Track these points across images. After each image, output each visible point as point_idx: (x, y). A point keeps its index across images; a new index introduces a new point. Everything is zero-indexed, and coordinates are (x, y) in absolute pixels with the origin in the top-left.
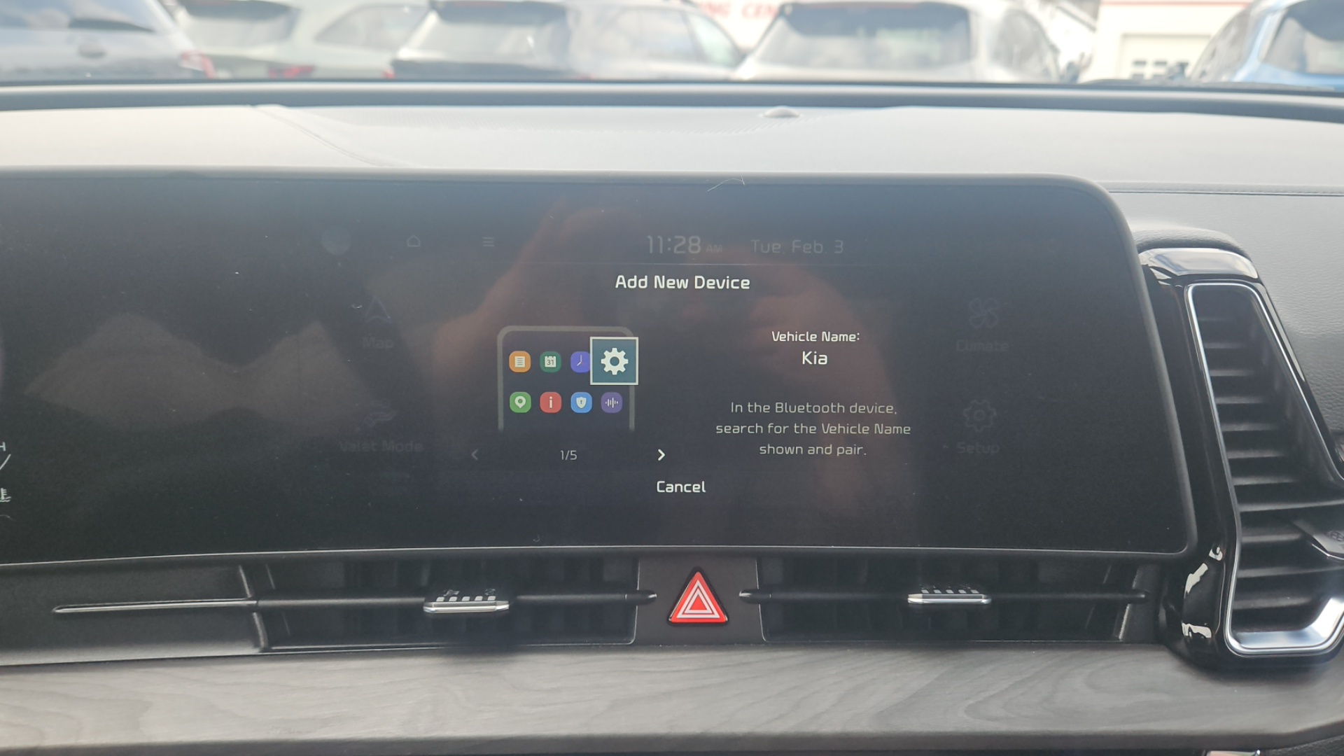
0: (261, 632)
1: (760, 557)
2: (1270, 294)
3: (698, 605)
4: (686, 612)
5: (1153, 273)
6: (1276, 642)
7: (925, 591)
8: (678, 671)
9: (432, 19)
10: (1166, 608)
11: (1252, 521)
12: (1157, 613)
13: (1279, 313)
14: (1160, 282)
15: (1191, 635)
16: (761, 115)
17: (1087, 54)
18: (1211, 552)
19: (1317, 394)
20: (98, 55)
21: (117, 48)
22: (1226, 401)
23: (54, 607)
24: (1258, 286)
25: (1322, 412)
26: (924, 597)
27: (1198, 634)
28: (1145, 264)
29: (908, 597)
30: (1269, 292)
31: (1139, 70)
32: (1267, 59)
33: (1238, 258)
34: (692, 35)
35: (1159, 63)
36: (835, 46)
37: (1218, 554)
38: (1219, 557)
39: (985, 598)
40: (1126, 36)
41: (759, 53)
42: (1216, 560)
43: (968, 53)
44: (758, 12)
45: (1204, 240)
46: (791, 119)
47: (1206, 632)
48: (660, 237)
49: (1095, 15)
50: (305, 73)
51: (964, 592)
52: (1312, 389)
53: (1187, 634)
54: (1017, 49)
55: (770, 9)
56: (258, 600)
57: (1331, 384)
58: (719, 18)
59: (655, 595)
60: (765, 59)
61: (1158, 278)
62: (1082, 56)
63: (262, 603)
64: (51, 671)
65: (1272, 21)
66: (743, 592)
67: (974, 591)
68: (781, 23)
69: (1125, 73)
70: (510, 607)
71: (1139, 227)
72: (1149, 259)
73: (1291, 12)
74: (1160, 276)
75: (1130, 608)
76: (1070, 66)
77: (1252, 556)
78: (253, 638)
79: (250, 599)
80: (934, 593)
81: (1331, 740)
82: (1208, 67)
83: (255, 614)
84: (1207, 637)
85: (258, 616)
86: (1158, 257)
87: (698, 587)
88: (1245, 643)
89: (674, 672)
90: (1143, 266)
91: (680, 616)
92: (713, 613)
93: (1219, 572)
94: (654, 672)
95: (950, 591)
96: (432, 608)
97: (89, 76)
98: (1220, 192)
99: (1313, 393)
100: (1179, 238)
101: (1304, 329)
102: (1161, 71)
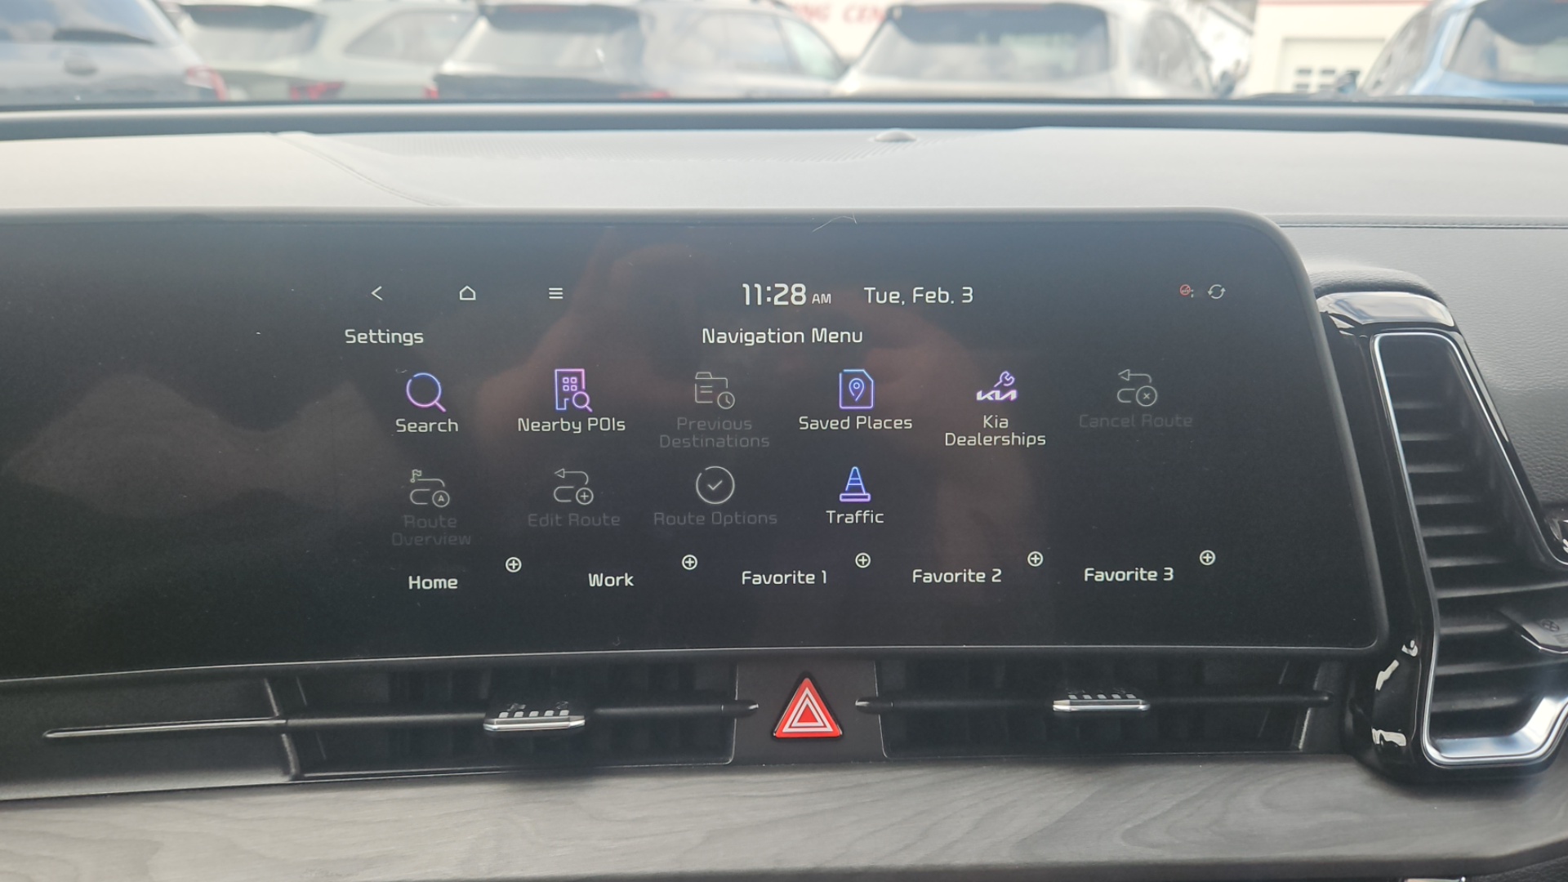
0: (291, 757)
1: (879, 660)
2: (1469, 344)
3: (807, 716)
4: (793, 725)
5: (1333, 322)
6: (1480, 750)
7: (1073, 697)
8: (785, 795)
9: (482, 26)
10: (1353, 711)
11: (1452, 609)
12: (1342, 716)
13: (1479, 366)
14: (1342, 332)
15: (1382, 743)
16: (871, 139)
17: (1244, 60)
18: (1404, 646)
19: (1524, 460)
20: (90, 71)
21: (110, 63)
22: (1418, 469)
23: (45, 731)
24: (1455, 335)
25: (1531, 481)
26: (1072, 704)
27: (1392, 742)
28: (1324, 311)
29: (1053, 704)
30: (1467, 341)
31: (1303, 79)
32: (1451, 67)
33: (1432, 303)
34: (786, 44)
35: (1327, 72)
36: (953, 54)
37: (1412, 649)
38: (1414, 653)
39: (1143, 704)
40: (1288, 41)
41: (864, 63)
42: (1409, 655)
43: (1106, 63)
44: (861, 16)
45: (1392, 283)
46: (907, 144)
47: (1399, 739)
48: (757, 286)
49: (1252, 16)
50: (330, 92)
51: (1119, 697)
52: (1519, 454)
53: (1378, 742)
54: (1163, 57)
55: (875, 11)
56: (287, 719)
57: (1540, 448)
58: (816, 23)
59: (757, 706)
60: (871, 71)
61: (1339, 326)
62: (1238, 63)
63: (293, 722)
64: (42, 807)
65: (1456, 23)
66: (859, 701)
67: (1131, 696)
68: (889, 29)
69: (1287, 87)
70: (586, 723)
71: (1316, 268)
72: (1328, 305)
73: (1478, 12)
74: (1339, 324)
75: (1311, 713)
76: (1224, 75)
77: (1453, 649)
78: (282, 765)
79: (278, 718)
80: (1083, 699)
81: (1547, 864)
82: (1383, 77)
83: (284, 736)
84: (1400, 745)
85: (288, 737)
86: (1338, 303)
87: (807, 696)
88: (1446, 752)
89: (779, 796)
90: (1321, 313)
91: (786, 729)
92: (825, 726)
93: (1415, 669)
94: (756, 797)
95: (1101, 696)
96: (495, 726)
97: (78, 98)
98: (1407, 225)
99: (1520, 459)
100: (1363, 280)
101: (1507, 385)
102: (1330, 80)
